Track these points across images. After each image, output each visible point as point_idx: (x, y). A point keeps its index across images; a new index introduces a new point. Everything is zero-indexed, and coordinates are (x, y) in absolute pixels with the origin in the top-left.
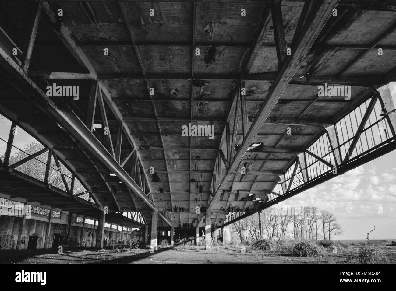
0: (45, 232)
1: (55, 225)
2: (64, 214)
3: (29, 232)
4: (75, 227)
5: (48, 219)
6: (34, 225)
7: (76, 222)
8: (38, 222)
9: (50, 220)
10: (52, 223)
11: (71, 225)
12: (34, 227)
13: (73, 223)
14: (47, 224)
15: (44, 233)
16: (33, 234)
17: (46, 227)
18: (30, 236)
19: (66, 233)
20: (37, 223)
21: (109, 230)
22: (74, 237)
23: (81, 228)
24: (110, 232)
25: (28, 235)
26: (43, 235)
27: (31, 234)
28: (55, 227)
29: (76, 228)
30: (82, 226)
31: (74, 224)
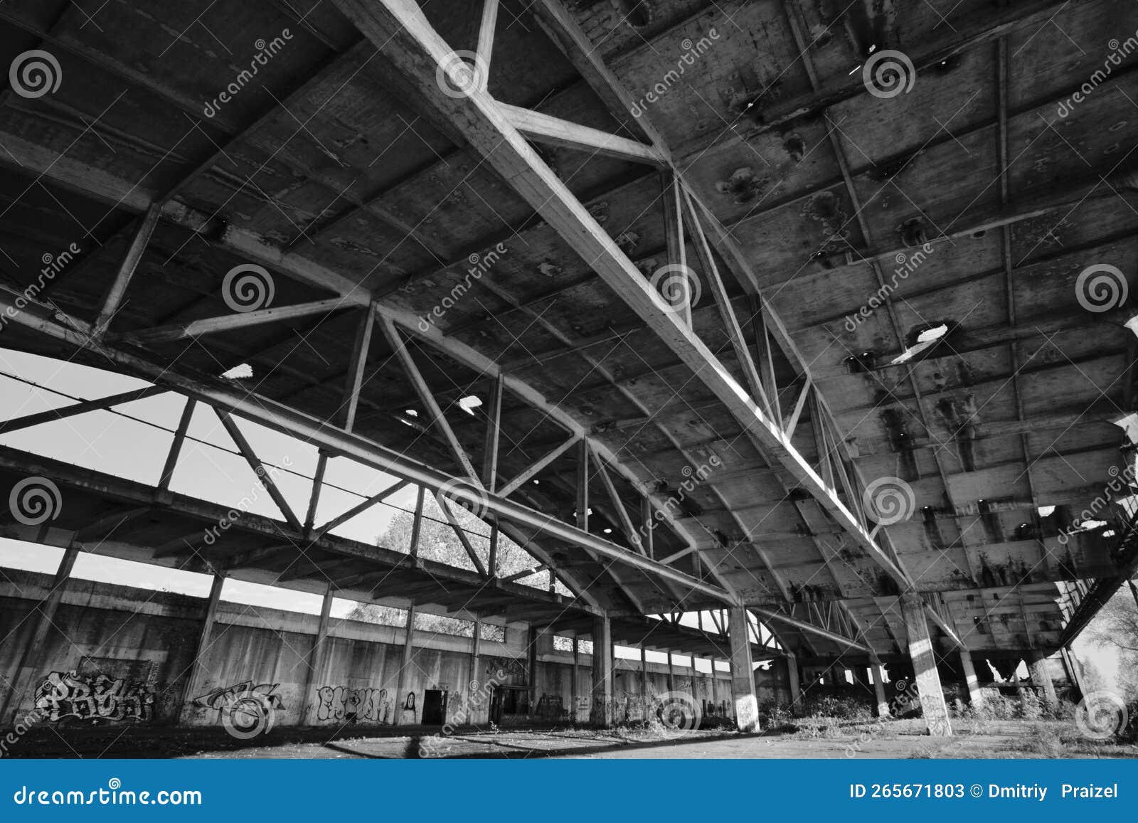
0: (466, 680)
1: (494, 663)
2: (514, 629)
3: (423, 681)
4: (549, 664)
5: (470, 647)
6: (434, 661)
7: (552, 651)
8: (446, 654)
9: (475, 648)
10: (482, 657)
11: (538, 658)
12: (436, 667)
13: (542, 655)
14: (471, 657)
15: (463, 683)
16: (434, 687)
17: (467, 666)
18: (427, 691)
19: (524, 683)
20: (443, 656)
21: (666, 671)
22: (552, 693)
23: (572, 667)
24: (668, 676)
25: (422, 689)
26: (462, 687)
27: (429, 687)
28: (492, 665)
29: (555, 669)
30: (571, 661)
31: (546, 658)
